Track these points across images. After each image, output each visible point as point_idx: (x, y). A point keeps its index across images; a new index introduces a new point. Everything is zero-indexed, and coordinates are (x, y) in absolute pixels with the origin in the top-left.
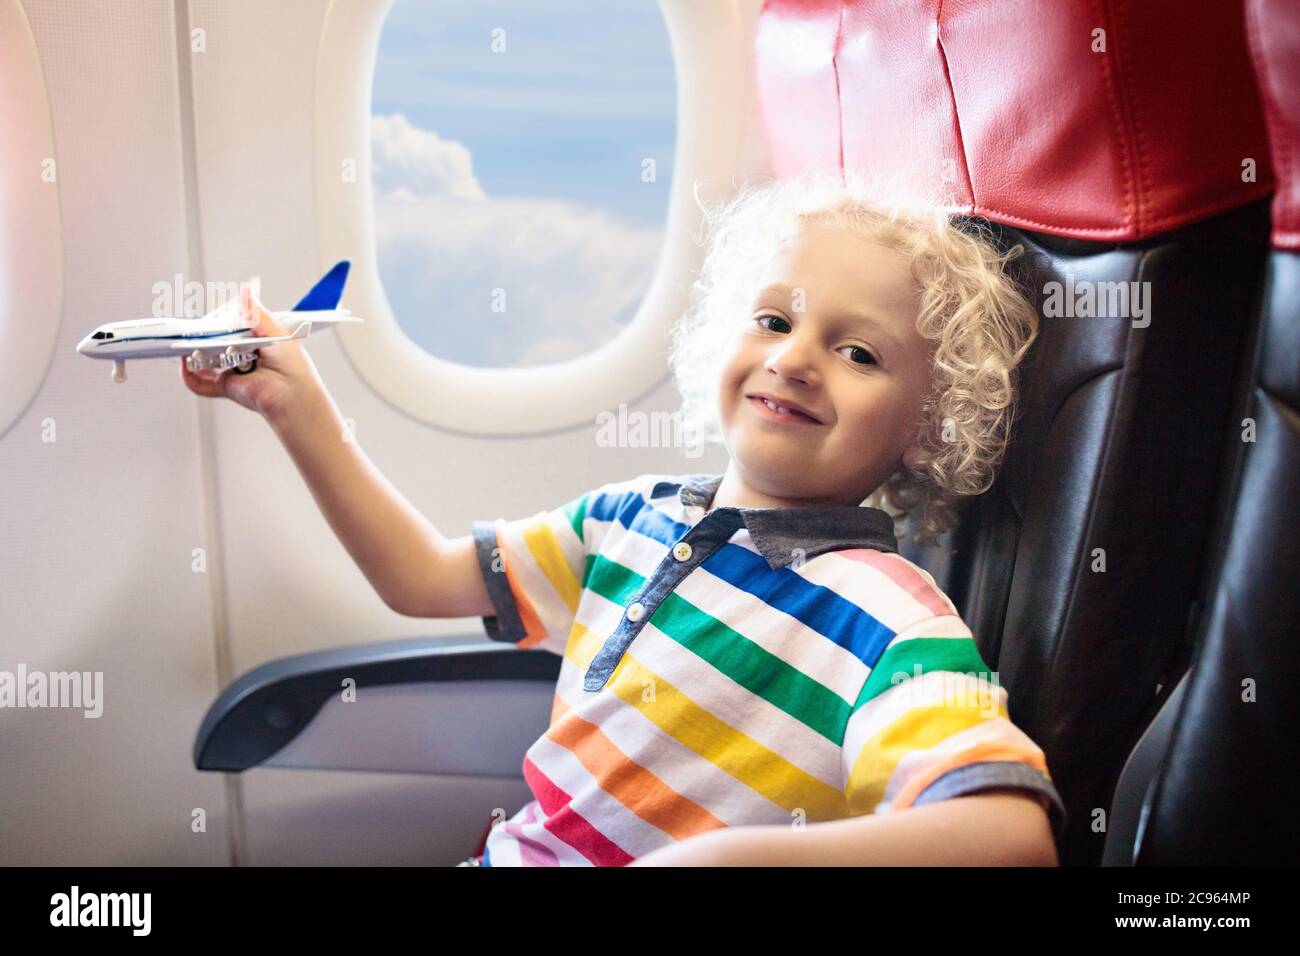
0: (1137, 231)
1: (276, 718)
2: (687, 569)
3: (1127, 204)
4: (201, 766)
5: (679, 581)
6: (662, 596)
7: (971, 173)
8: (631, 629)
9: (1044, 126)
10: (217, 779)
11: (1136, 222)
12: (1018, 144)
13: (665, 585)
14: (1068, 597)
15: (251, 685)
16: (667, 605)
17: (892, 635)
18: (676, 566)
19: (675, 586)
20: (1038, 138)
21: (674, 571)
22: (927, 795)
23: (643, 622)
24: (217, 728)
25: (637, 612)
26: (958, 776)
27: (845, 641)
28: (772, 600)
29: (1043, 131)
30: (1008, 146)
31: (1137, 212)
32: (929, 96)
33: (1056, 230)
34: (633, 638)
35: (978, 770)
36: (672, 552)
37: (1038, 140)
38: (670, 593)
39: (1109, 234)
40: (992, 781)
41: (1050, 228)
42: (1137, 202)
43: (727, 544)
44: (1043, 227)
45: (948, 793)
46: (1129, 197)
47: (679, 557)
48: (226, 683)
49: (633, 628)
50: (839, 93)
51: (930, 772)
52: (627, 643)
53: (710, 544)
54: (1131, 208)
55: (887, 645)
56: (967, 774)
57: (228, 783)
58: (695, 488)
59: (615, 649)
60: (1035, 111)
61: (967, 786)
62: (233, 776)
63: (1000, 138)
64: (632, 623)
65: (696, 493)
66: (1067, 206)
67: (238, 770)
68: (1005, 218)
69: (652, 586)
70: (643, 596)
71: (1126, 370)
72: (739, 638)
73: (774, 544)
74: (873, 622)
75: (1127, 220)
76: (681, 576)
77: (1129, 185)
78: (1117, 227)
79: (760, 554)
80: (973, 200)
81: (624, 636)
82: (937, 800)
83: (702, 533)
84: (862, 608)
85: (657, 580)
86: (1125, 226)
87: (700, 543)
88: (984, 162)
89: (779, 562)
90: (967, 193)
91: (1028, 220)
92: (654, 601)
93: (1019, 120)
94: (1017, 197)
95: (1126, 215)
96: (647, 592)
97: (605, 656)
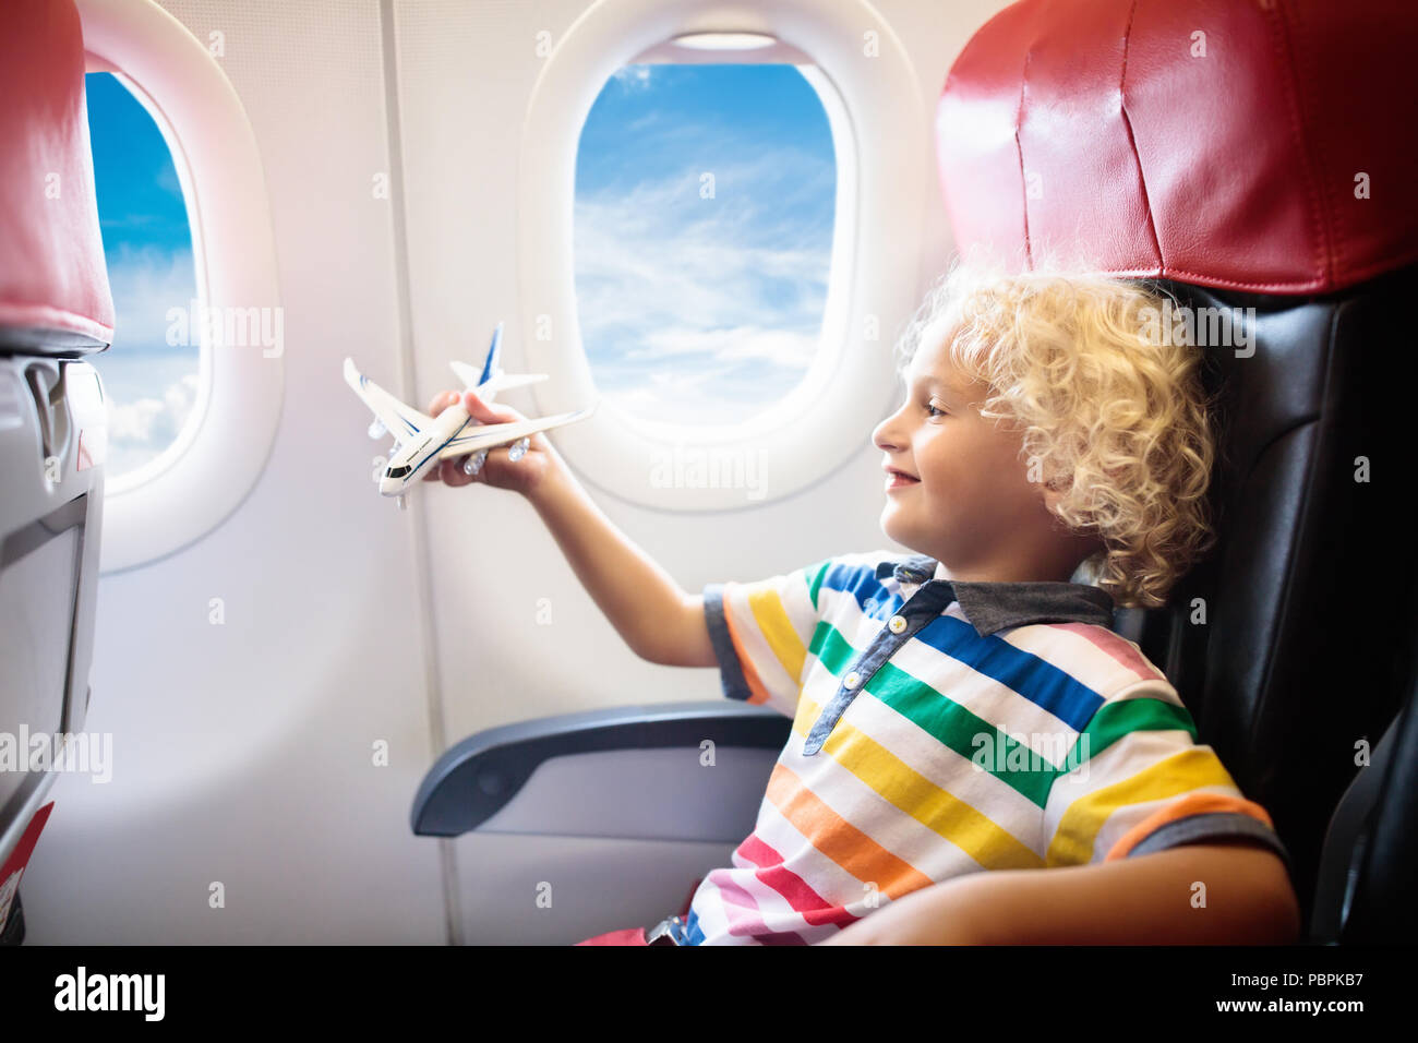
0: (1330, 282)
1: (489, 785)
2: (902, 640)
3: (1319, 257)
4: (418, 832)
5: (894, 651)
6: (877, 665)
7: (1158, 236)
8: (846, 696)
9: (1233, 185)
10: (431, 843)
11: (1329, 273)
12: (1206, 205)
13: (881, 656)
14: (1271, 649)
15: (465, 752)
16: (882, 675)
17: (1100, 700)
18: (891, 638)
19: (890, 656)
20: (1226, 198)
21: (889, 643)
22: (1143, 848)
23: (859, 689)
24: (434, 794)
25: (853, 680)
26: (1175, 828)
27: (1052, 707)
28: (981, 666)
29: (1232, 190)
30: (1197, 206)
31: (1330, 265)
32: (1113, 164)
33: (1247, 287)
34: (848, 704)
35: (1195, 822)
36: (887, 625)
37: (1227, 198)
38: (885, 663)
39: (1303, 287)
40: (1209, 831)
41: (1241, 285)
42: (1330, 255)
43: (940, 616)
44: (1234, 284)
45: (1165, 844)
46: (1322, 250)
47: (894, 629)
48: (440, 754)
49: (851, 695)
50: (1022, 167)
51: (1145, 827)
52: (843, 709)
53: (924, 616)
54: (1322, 262)
55: (1096, 710)
56: (1184, 826)
57: (442, 847)
58: (912, 567)
59: (832, 715)
60: (1223, 171)
61: (1185, 837)
62: (447, 841)
63: (1186, 199)
64: (848, 690)
65: (910, 571)
66: (1258, 262)
67: (452, 835)
68: (1194, 278)
69: (868, 655)
70: (859, 665)
71: (1323, 420)
72: (949, 702)
73: (983, 614)
74: (1081, 688)
75: (1320, 273)
76: (896, 647)
77: (1321, 238)
78: (1310, 280)
79: (969, 622)
80: (1161, 262)
81: (841, 703)
82: (1153, 851)
83: (916, 606)
84: (1070, 674)
85: (873, 650)
86: (1318, 279)
87: (914, 616)
88: (1172, 223)
89: (987, 630)
90: (1154, 256)
91: (1218, 279)
92: (869, 670)
93: (1206, 179)
94: (1206, 256)
95: (1318, 268)
96: (862, 661)
97: (822, 722)
